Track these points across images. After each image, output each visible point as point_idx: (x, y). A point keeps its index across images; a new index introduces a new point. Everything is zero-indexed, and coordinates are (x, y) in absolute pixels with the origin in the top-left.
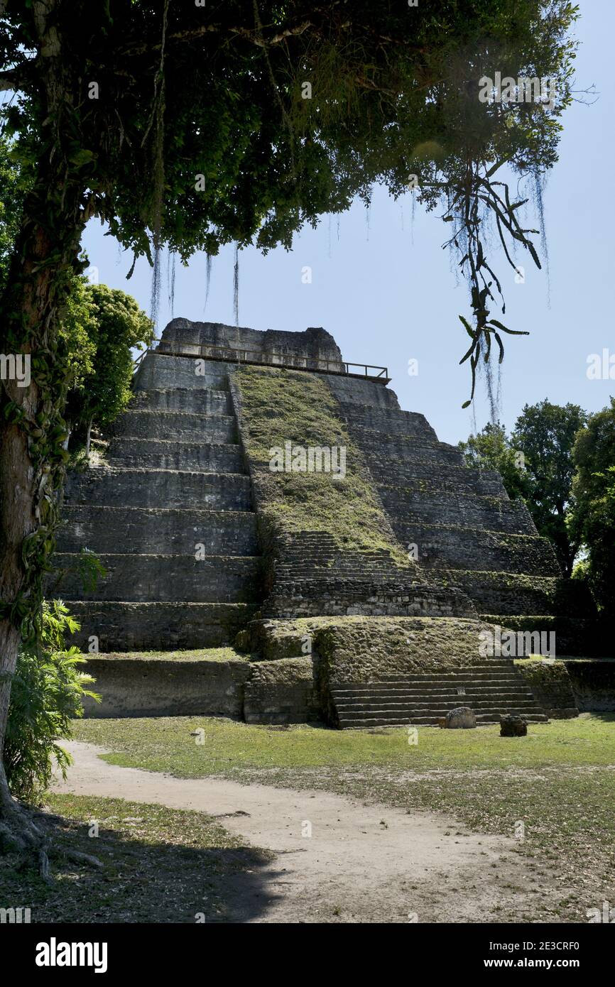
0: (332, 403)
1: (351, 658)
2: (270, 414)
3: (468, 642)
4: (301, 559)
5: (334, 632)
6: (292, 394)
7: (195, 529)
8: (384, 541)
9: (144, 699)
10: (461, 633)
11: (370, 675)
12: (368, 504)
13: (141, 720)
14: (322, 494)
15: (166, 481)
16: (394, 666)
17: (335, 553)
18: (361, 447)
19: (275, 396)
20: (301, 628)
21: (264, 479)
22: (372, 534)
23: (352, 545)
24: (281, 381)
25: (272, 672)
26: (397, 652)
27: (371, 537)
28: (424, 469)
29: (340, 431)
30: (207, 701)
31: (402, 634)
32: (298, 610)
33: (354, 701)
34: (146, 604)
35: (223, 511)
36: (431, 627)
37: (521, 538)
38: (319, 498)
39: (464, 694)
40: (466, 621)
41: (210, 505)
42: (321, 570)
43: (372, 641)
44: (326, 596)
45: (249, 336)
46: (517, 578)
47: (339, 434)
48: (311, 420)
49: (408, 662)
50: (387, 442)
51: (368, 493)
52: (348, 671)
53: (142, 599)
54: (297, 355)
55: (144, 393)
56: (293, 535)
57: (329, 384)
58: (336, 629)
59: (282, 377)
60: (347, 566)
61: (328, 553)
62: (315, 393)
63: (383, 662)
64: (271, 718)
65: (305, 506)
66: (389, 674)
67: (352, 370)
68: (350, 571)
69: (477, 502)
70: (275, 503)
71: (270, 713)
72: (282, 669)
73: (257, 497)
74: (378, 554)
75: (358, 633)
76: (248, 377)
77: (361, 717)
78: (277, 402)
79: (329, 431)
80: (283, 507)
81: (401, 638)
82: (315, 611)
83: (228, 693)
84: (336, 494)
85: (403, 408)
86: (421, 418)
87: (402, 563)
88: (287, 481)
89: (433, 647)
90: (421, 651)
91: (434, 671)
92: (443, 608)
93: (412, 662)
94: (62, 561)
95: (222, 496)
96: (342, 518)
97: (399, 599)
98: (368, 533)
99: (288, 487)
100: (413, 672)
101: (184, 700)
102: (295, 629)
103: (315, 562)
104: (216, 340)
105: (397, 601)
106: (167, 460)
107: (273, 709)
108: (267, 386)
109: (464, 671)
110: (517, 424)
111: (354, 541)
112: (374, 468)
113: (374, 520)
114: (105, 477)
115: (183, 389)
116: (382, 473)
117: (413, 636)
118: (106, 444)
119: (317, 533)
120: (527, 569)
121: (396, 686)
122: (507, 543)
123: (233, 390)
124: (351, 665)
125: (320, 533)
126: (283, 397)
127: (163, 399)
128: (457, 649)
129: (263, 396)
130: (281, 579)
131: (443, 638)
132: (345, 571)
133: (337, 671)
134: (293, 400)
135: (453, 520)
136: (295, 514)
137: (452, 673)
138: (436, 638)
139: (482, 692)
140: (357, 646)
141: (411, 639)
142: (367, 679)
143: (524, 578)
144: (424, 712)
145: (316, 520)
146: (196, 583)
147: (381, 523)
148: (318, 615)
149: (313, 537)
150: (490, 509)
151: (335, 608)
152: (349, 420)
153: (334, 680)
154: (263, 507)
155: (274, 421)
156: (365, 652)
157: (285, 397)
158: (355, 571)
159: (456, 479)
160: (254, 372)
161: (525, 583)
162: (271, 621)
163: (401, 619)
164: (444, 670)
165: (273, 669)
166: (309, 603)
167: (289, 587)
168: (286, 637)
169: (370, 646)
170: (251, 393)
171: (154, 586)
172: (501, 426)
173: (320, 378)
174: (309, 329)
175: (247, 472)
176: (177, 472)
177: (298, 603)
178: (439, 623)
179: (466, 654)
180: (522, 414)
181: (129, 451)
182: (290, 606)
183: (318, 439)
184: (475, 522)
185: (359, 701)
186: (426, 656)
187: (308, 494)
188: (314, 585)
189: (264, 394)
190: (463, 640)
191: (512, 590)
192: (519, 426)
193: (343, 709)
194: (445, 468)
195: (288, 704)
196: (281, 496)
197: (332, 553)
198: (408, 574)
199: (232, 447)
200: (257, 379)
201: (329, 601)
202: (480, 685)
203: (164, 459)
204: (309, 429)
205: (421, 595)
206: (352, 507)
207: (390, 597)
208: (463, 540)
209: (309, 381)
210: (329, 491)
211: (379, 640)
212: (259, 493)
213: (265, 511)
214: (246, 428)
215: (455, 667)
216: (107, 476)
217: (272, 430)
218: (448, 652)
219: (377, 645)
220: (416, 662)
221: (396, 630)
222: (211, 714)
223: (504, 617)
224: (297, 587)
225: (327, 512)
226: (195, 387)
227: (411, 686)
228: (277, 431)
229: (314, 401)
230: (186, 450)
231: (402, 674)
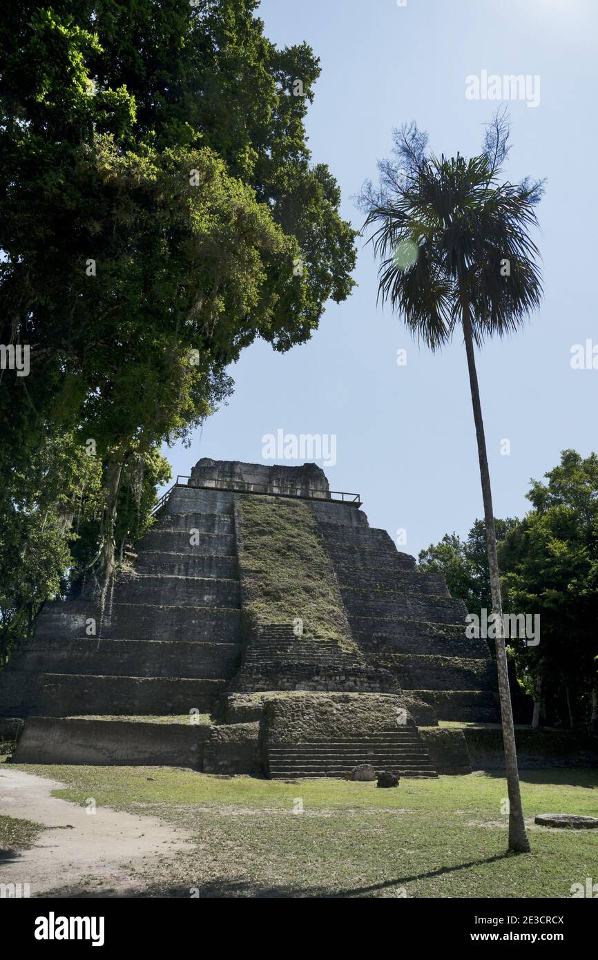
0: (313, 523)
1: (287, 724)
2: (262, 533)
3: (384, 713)
4: (267, 646)
5: (276, 703)
6: (281, 517)
7: (193, 622)
8: (336, 631)
9: (129, 751)
10: (380, 706)
11: (299, 738)
12: (329, 602)
13: (124, 767)
14: (293, 595)
15: (176, 585)
16: (320, 731)
17: (294, 641)
18: (332, 557)
19: (267, 518)
20: (255, 699)
21: (250, 583)
22: (327, 626)
23: (309, 635)
24: (274, 506)
25: (227, 734)
26: (324, 720)
27: (326, 629)
28: (381, 574)
29: (316, 545)
30: (175, 755)
31: (331, 706)
32: (258, 686)
33: (285, 758)
34: (150, 679)
35: (216, 608)
36: (356, 700)
37: (457, 628)
38: (289, 598)
39: (373, 754)
40: (386, 696)
41: (208, 603)
42: (281, 655)
43: (306, 711)
44: (280, 676)
45: (260, 470)
46: (450, 660)
47: (315, 547)
48: (293, 537)
49: (332, 728)
50: (354, 552)
51: (331, 593)
52: (283, 734)
53: (148, 675)
54: (292, 485)
55: (169, 517)
56: (264, 627)
57: (312, 508)
58: (278, 701)
59: (276, 503)
60: (302, 652)
61: (289, 641)
62: (300, 515)
63: (312, 727)
64: (223, 769)
65: (278, 604)
66: (315, 737)
67: (334, 497)
68: (304, 655)
69: (421, 600)
70: (255, 602)
71: (223, 766)
72: (235, 731)
73: (243, 597)
74: (328, 642)
75: (295, 705)
76: (249, 504)
77: (287, 770)
78: (268, 523)
79: (306, 545)
80: (261, 605)
81: (329, 709)
82: (270, 687)
83: (193, 749)
84: (304, 595)
85: (371, 526)
86: (384, 533)
87: (347, 649)
88: (267, 585)
89: (354, 716)
90: (343, 720)
91: (352, 735)
92: (372, 685)
93: (335, 728)
94: (92, 645)
95: (217, 597)
96: (305, 614)
97: (338, 678)
98: (324, 625)
99: (267, 589)
100: (335, 736)
101: (158, 753)
102: (250, 701)
103: (277, 648)
104: (232, 474)
105: (336, 680)
106: (179, 569)
107: (225, 762)
108: (262, 510)
109: (376, 735)
110: (470, 535)
111: (311, 631)
112: (340, 573)
113: (331, 615)
114: (131, 582)
115: (198, 514)
116: (347, 577)
117: (339, 707)
118: (136, 556)
119: (282, 625)
120: (461, 652)
121: (319, 747)
122: (444, 632)
123: (236, 514)
124: (286, 729)
125: (286, 625)
126: (274, 519)
127: (182, 522)
128: (373, 718)
129: (258, 518)
130: (249, 661)
131: (364, 710)
132: (301, 655)
133: (274, 733)
134: (281, 521)
135: (401, 614)
136: (270, 610)
137: (367, 738)
138: (358, 709)
139: (388, 752)
140: (293, 715)
141: (337, 709)
142: (297, 740)
143: (456, 660)
144: (338, 767)
145: (284, 616)
146: (189, 664)
147: (336, 618)
148: (273, 690)
149: (280, 629)
150: (431, 604)
151: (287, 684)
152: (325, 536)
153: (271, 740)
154: (246, 605)
155: (265, 538)
156: (299, 719)
157: (276, 519)
158: (309, 656)
159: (407, 581)
160: (254, 500)
161: (457, 664)
162: (234, 694)
163: (334, 693)
164: (360, 735)
165: (229, 732)
166: (266, 680)
167: (251, 668)
168: (242, 707)
169: (303, 714)
170: (250, 516)
171: (157, 665)
172: (456, 537)
173: (306, 503)
174: (305, 464)
175: (238, 579)
176: (184, 577)
177: (258, 681)
178: (363, 697)
179: (381, 722)
180: (473, 527)
181: (152, 561)
182: (251, 683)
183: (296, 552)
184: (419, 615)
185: (288, 758)
186: (347, 724)
187: (282, 595)
188: (271, 666)
189: (259, 517)
190: (380, 711)
191: (446, 670)
192: (471, 536)
193: (274, 763)
194: (398, 572)
195: (237, 759)
196: (261, 596)
197: (293, 641)
198: (350, 658)
199: (229, 558)
200: (256, 505)
201: (282, 679)
202: (387, 747)
203: (177, 567)
204: (290, 544)
205: (356, 675)
206: (315, 605)
207: (330, 677)
208: (407, 630)
209: (297, 506)
210: (299, 593)
211: (311, 710)
212: (245, 594)
213: (247, 608)
214: (242, 544)
215: (369, 732)
216: (132, 581)
217: (262, 545)
218: (365, 720)
219: (310, 714)
220: (338, 728)
221: (327, 702)
222: (177, 765)
223: (437, 691)
224: (257, 668)
225: (294, 609)
226: (208, 512)
227: (331, 747)
228: (265, 545)
229: (298, 521)
230: (194, 561)
231: (326, 737)
